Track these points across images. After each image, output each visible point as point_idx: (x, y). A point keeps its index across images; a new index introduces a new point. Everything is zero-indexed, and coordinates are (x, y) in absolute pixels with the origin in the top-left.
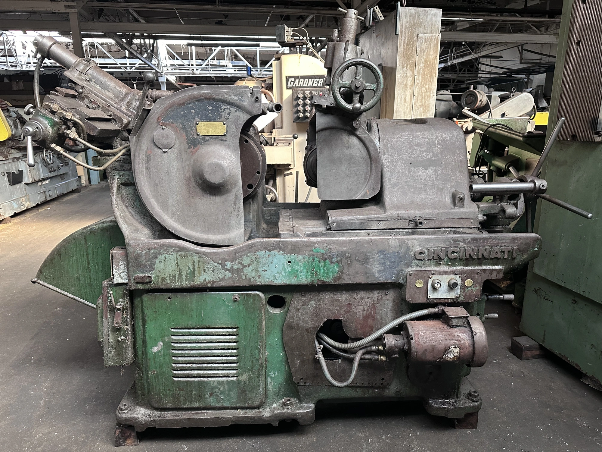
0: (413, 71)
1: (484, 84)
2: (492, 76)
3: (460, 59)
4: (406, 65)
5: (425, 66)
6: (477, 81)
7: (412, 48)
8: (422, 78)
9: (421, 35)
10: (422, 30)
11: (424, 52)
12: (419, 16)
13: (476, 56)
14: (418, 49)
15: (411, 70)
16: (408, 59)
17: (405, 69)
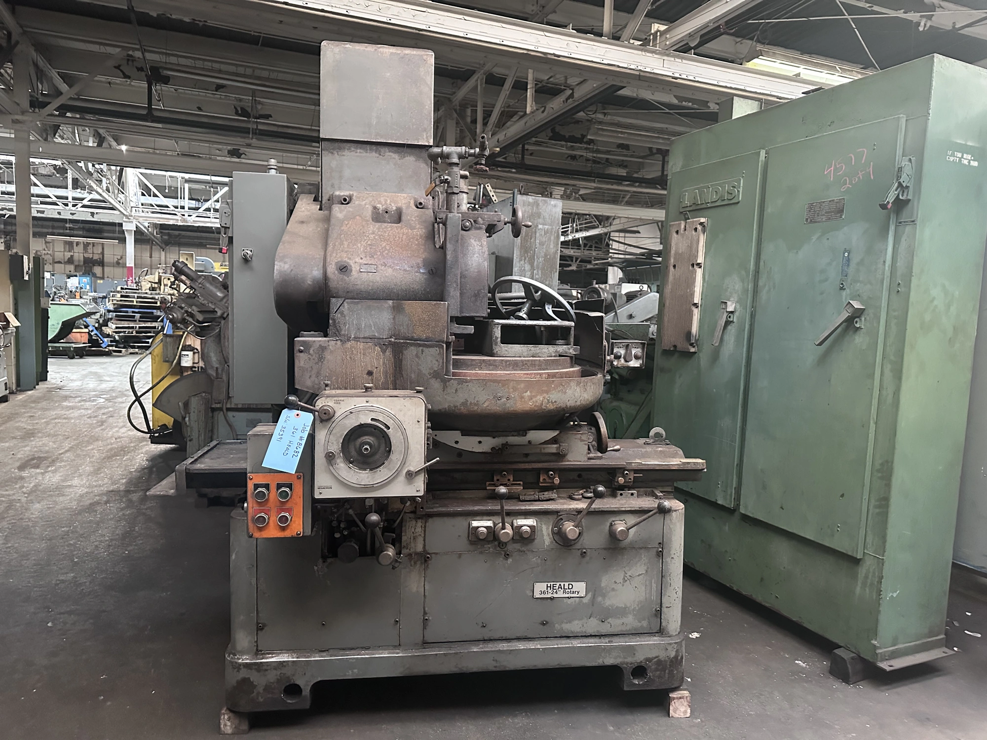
0: (532, 265)
1: (616, 266)
2: (627, 257)
3: (584, 233)
4: (523, 258)
5: (544, 260)
6: (608, 262)
7: (531, 239)
8: (542, 272)
9: (540, 226)
10: (541, 220)
11: (543, 245)
12: (538, 205)
13: (605, 230)
14: (538, 241)
15: (529, 263)
16: (526, 252)
17: (522, 262)
